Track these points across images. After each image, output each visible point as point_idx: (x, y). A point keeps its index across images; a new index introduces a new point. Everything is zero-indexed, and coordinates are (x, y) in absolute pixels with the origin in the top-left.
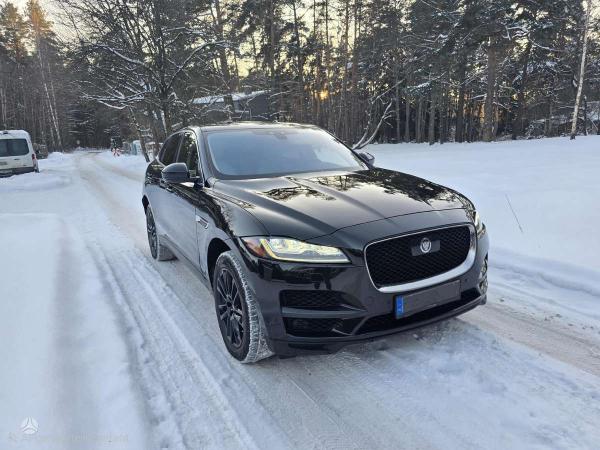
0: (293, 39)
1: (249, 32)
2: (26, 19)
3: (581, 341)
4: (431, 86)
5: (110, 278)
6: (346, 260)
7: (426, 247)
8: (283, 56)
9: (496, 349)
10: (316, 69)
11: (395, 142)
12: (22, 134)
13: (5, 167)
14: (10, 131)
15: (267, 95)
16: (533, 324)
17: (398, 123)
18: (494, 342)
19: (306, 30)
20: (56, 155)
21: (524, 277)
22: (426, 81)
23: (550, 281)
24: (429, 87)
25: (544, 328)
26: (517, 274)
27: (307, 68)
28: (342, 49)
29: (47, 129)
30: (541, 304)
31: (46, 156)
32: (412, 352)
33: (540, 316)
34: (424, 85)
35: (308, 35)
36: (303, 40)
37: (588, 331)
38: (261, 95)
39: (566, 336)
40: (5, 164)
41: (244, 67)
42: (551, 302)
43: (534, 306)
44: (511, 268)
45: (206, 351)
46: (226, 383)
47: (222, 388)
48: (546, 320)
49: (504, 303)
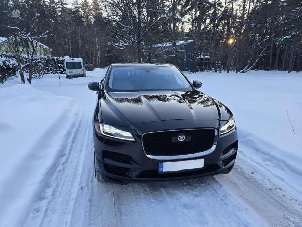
0: (215, 12)
1: (190, 9)
2: (91, 7)
3: (284, 206)
4: (292, 38)
5: (75, 130)
6: (133, 140)
7: (181, 138)
8: (208, 21)
9: (222, 200)
10: (226, 27)
11: (268, 70)
12: (79, 60)
13: (72, 74)
14: (75, 58)
15: (194, 42)
16: (262, 190)
17: (271, 59)
18: (225, 196)
19: (222, 6)
20: (97, 69)
21: (274, 161)
22: (289, 35)
23: (288, 166)
24: (290, 38)
25: (267, 194)
26: (272, 159)
27: (221, 27)
28: (242, 17)
29: (96, 57)
30: (274, 180)
31: (92, 70)
32: (175, 191)
33: (269, 186)
34: (288, 37)
35: (223, 9)
36: (220, 13)
37: (293, 202)
38: (192, 43)
39: (277, 201)
40: (72, 72)
41: (187, 27)
42: (282, 179)
43: (269, 180)
44: (269, 155)
45: (86, 171)
46: (82, 188)
47: (78, 190)
48: (271, 189)
49: (252, 175)
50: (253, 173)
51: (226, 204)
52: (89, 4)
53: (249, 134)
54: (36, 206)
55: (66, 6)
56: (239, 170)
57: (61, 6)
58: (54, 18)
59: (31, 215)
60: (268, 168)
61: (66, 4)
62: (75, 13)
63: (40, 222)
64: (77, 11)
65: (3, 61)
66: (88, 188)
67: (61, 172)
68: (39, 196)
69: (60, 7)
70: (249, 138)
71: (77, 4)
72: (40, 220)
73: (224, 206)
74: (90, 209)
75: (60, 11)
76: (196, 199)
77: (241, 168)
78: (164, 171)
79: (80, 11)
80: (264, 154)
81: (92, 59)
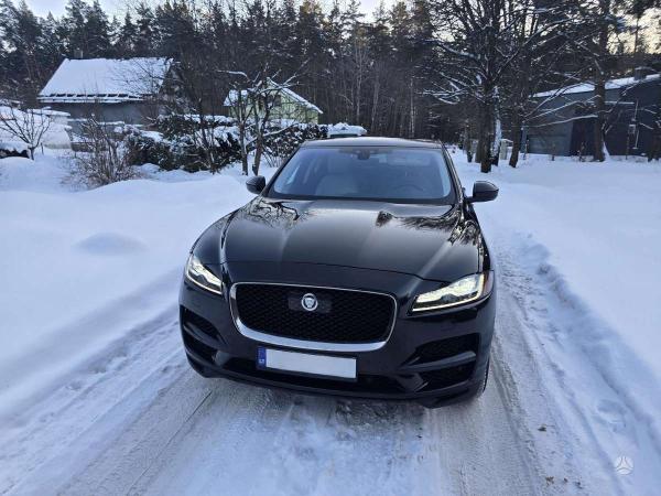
6: (220, 293)
7: (309, 304)
16: (527, 475)
25: (531, 487)
46: (165, 370)
47: (157, 371)
48: (549, 479)
49: (536, 434)
50: (543, 429)
51: (388, 473)
52: (408, 9)
53: (611, 334)
54: (78, 379)
55: (360, 20)
56: (515, 413)
57: (351, 21)
58: (336, 47)
59: (62, 390)
60: (595, 427)
61: (361, 15)
62: (375, 31)
63: (65, 404)
64: (381, 27)
65: (229, 134)
66: (176, 372)
67: (163, 336)
68: (96, 365)
69: (348, 24)
70: (605, 342)
71: (382, 12)
72: (68, 401)
73: (382, 475)
74: (150, 406)
75: (349, 31)
76: (335, 445)
77: (521, 411)
78: (268, 365)
79: (387, 28)
80: (618, 391)
81: (398, 128)
